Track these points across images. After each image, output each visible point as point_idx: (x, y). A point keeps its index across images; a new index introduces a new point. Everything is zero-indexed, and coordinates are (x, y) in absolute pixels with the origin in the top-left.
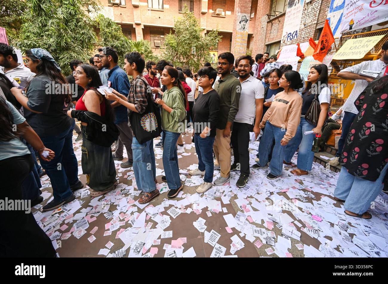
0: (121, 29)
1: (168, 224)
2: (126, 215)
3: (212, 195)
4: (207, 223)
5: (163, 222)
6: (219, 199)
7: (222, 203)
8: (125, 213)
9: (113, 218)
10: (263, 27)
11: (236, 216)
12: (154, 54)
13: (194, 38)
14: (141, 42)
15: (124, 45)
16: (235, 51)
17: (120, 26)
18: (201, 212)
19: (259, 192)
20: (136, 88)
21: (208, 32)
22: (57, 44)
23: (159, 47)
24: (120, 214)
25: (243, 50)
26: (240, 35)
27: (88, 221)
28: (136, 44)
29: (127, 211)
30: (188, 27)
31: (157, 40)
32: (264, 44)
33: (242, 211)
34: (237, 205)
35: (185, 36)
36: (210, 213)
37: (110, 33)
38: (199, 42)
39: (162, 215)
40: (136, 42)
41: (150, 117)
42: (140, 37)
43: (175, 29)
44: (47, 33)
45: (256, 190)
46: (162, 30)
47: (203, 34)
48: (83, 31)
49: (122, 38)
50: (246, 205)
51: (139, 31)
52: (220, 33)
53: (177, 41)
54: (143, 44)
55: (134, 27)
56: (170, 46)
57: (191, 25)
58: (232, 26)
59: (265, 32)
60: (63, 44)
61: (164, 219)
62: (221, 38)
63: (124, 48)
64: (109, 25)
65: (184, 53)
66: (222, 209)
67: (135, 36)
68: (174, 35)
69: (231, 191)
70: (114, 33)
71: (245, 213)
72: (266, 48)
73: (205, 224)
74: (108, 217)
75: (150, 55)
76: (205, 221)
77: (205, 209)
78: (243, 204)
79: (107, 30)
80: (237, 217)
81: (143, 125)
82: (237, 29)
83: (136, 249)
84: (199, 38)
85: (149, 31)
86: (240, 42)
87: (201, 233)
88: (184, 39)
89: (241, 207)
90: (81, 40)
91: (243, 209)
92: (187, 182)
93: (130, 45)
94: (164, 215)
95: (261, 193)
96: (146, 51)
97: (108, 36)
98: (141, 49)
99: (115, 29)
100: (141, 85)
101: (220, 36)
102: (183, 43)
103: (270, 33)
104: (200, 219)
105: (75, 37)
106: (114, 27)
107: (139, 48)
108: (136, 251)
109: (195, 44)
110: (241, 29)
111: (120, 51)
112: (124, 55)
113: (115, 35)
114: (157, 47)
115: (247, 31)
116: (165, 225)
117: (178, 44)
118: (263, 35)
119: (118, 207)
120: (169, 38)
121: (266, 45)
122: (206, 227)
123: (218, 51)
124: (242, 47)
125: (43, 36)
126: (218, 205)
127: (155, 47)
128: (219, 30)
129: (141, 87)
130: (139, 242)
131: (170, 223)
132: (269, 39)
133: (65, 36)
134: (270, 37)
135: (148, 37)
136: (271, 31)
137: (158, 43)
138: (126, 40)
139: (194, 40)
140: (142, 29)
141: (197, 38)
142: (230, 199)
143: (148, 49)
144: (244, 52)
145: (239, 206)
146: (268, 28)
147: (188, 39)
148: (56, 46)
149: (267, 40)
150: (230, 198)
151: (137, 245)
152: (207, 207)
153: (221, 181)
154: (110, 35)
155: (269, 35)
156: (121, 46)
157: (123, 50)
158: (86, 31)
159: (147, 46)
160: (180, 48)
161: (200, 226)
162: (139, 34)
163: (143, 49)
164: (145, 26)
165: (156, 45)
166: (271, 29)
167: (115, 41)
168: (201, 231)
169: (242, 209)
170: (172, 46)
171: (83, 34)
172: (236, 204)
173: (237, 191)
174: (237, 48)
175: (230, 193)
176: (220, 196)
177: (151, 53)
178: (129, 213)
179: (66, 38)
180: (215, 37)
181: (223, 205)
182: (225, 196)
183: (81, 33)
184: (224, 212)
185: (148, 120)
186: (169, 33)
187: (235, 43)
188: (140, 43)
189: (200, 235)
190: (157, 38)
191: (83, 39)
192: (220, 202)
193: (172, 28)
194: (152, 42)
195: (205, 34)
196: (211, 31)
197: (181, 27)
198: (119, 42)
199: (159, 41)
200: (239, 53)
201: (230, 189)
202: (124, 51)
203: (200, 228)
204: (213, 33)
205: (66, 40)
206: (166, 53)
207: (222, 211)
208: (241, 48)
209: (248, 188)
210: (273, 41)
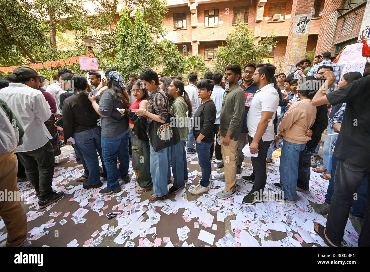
0: (177, 48)
1: (156, 222)
2: (130, 203)
3: (209, 206)
4: (190, 234)
5: (153, 218)
6: (214, 214)
7: (215, 219)
8: (130, 201)
9: (120, 203)
10: (331, 25)
11: (224, 237)
12: (206, 66)
13: (245, 47)
14: (196, 56)
15: (178, 61)
16: (290, 56)
17: (177, 45)
18: (190, 221)
19: (265, 221)
20: (156, 101)
21: (262, 39)
22: (131, 65)
23: (211, 59)
24: (127, 200)
25: (302, 54)
26: (297, 38)
27: (105, 199)
28: (191, 58)
29: (132, 200)
30: (240, 37)
31: (211, 53)
32: (331, 44)
33: (233, 235)
34: (231, 227)
35: (236, 46)
36: (198, 225)
37: (168, 52)
38: (250, 51)
39: (155, 212)
40: (192, 57)
41: (166, 127)
42: (196, 52)
43: (227, 41)
44: (126, 58)
45: (262, 217)
46: (216, 43)
47: (256, 43)
48: (149, 54)
49: (178, 56)
50: (242, 230)
51: (195, 47)
52: (275, 39)
53: (228, 52)
54: (198, 58)
55: (191, 44)
56: (221, 57)
57: (242, 36)
58: (288, 29)
59: (334, 30)
60: (134, 65)
61: (155, 216)
62: (276, 44)
63: (178, 63)
64: (169, 46)
65: (235, 62)
66: (212, 225)
67: (192, 52)
68: (225, 47)
69: (231, 210)
70: (172, 52)
71: (236, 238)
72: (335, 49)
73: (188, 234)
74: (118, 200)
75: (202, 66)
76: (189, 231)
77: (195, 220)
78: (238, 228)
79: (167, 50)
80: (224, 240)
81: (158, 135)
82: (294, 32)
83: (124, 234)
84: (251, 47)
85: (204, 46)
86: (297, 45)
87: (179, 241)
88: (235, 49)
89: (234, 230)
90: (147, 60)
91: (236, 233)
92: (190, 188)
93: (183, 60)
94: (157, 213)
95: (268, 223)
96: (199, 64)
97: (167, 55)
98: (195, 63)
99: (173, 48)
100: (160, 98)
101: (275, 41)
102: (234, 54)
103: (342, 30)
104: (186, 227)
105: (143, 58)
106: (172, 47)
107: (194, 62)
108: (123, 236)
109: (246, 53)
110: (299, 31)
111: (174, 66)
112: (178, 69)
113: (172, 54)
114: (209, 59)
115: (308, 32)
116: (153, 222)
117: (228, 55)
118: (331, 34)
119: (128, 195)
120: (221, 50)
121: (335, 45)
122: (187, 237)
123: (273, 58)
124: (300, 51)
125: (124, 60)
126: (210, 219)
127: (208, 60)
128: (274, 36)
129: (161, 100)
130: (129, 230)
131: (159, 221)
132: (339, 37)
133: (136, 58)
134: (341, 35)
135: (203, 51)
136: (343, 28)
137: (211, 56)
138: (181, 57)
139: (245, 49)
140: (198, 45)
141: (249, 47)
142: (226, 218)
143: (201, 61)
144: (303, 56)
145: (232, 228)
146: (338, 25)
147: (239, 49)
148: (130, 66)
149: (336, 39)
150: (226, 216)
151: (127, 231)
152: (198, 218)
153: (223, 194)
154: (169, 54)
155: (339, 33)
156: (176, 62)
157: (177, 64)
158: (151, 53)
159: (200, 59)
160: (230, 58)
161: (182, 233)
162: (195, 49)
163: (197, 62)
164: (200, 42)
165: (209, 58)
166: (343, 25)
167: (172, 58)
168: (180, 239)
169: (234, 233)
170: (222, 57)
171: (149, 55)
172: (230, 225)
173: (237, 211)
174: (293, 52)
175: (229, 211)
176: (217, 211)
177: (203, 65)
178: (133, 202)
179: (136, 60)
180: (269, 43)
181: (215, 221)
182: (222, 212)
183: (148, 55)
184: (213, 229)
185: (164, 130)
186: (220, 46)
187: (290, 47)
188: (194, 57)
189: (178, 243)
190: (210, 52)
191: (148, 59)
192: (213, 217)
193: (224, 41)
194: (206, 55)
195: (259, 41)
196: (265, 38)
197: (233, 38)
198: (175, 58)
199: (212, 54)
200: (296, 57)
201: (231, 207)
202: (178, 66)
203: (181, 235)
204: (267, 39)
205: (136, 61)
206: (217, 64)
207: (211, 227)
208: (298, 52)
209: (252, 211)
210: (345, 39)
